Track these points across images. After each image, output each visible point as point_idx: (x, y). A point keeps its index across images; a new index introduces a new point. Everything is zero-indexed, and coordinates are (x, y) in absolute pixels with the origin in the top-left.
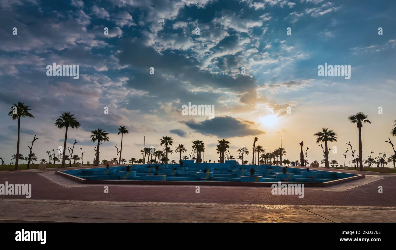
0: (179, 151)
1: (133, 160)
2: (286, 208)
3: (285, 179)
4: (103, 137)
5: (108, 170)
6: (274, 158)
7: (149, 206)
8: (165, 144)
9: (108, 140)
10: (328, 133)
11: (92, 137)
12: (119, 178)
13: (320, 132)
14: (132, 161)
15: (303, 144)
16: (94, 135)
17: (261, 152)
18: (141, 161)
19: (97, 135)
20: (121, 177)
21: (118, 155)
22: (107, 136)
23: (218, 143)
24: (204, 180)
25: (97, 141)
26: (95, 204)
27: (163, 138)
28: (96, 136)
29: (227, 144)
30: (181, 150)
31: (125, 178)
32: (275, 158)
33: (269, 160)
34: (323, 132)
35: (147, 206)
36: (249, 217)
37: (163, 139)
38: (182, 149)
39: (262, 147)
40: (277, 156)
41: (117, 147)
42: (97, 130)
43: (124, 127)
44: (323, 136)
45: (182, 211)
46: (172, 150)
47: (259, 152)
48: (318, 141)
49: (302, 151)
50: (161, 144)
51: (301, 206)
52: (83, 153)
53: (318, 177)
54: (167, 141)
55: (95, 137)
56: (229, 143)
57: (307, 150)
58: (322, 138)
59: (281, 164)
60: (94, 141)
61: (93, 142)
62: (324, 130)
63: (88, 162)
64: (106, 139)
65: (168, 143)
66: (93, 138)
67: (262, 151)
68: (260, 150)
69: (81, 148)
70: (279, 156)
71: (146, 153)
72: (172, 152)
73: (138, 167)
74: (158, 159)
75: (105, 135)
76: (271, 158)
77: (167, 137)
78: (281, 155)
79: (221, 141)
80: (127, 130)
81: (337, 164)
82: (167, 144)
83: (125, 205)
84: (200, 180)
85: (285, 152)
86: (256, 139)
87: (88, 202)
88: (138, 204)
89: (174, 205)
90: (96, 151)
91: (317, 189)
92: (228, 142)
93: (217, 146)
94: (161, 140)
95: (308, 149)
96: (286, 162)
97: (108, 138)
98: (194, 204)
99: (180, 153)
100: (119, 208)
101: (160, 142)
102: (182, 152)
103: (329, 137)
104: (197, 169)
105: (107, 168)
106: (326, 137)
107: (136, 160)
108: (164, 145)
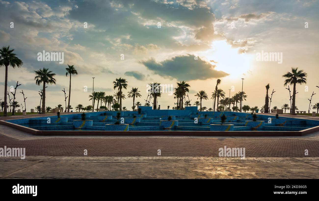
0: (132, 96)
1: (80, 107)
2: (283, 161)
3: (255, 128)
4: (49, 79)
5: (59, 119)
6: (232, 103)
7: (130, 161)
8: (119, 87)
9: (55, 83)
10: (297, 74)
11: (36, 79)
12: (74, 128)
13: (289, 73)
14: (78, 108)
15: (269, 87)
16: (39, 76)
17: (220, 96)
18: (89, 108)
19: (43, 76)
20: (76, 127)
21: (65, 100)
22: (53, 77)
23: (177, 86)
24: (168, 129)
25: (42, 84)
26: (67, 161)
27: (117, 80)
28: (41, 77)
29: (187, 87)
30: (134, 95)
31: (80, 128)
32: (234, 104)
33: (227, 106)
34: (292, 73)
35: (128, 161)
36: (253, 173)
37: (116, 82)
38: (136, 94)
39: (222, 91)
40: (237, 102)
41: (64, 91)
42: (42, 70)
43: (73, 66)
44: (292, 77)
45: (173, 167)
46: (124, 95)
47: (218, 97)
48: (286, 83)
49: (267, 95)
50: (115, 87)
51: (298, 158)
52: (25, 99)
53: (287, 125)
54: (121, 83)
55: (40, 79)
56: (189, 86)
57: (272, 94)
58: (291, 79)
59: (240, 111)
60: (39, 84)
61: (37, 85)
62: (294, 71)
63: (32, 110)
64: (52, 81)
65: (123, 86)
66: (38, 79)
67: (222, 95)
68: (219, 95)
69: (23, 93)
70: (239, 101)
71: (95, 99)
72: (124, 97)
73: (92, 115)
74: (108, 105)
75: (51, 76)
76: (230, 104)
77: (121, 79)
78: (241, 100)
79: (180, 83)
80: (75, 70)
81: (297, 110)
82: (121, 88)
83: (102, 160)
84: (164, 129)
85: (245, 96)
86: (219, 81)
87: (57, 158)
88: (117, 160)
89: (159, 159)
90: (41, 96)
91: (296, 139)
92: (187, 85)
93: (176, 90)
94: (115, 82)
95: (273, 92)
96: (246, 108)
97: (54, 79)
98: (179, 158)
99: (132, 98)
100: (98, 165)
101: (113, 85)
102: (135, 97)
103: (298, 78)
104: (157, 117)
105: (57, 117)
106: (295, 78)
107: (84, 107)
108: (117, 88)
